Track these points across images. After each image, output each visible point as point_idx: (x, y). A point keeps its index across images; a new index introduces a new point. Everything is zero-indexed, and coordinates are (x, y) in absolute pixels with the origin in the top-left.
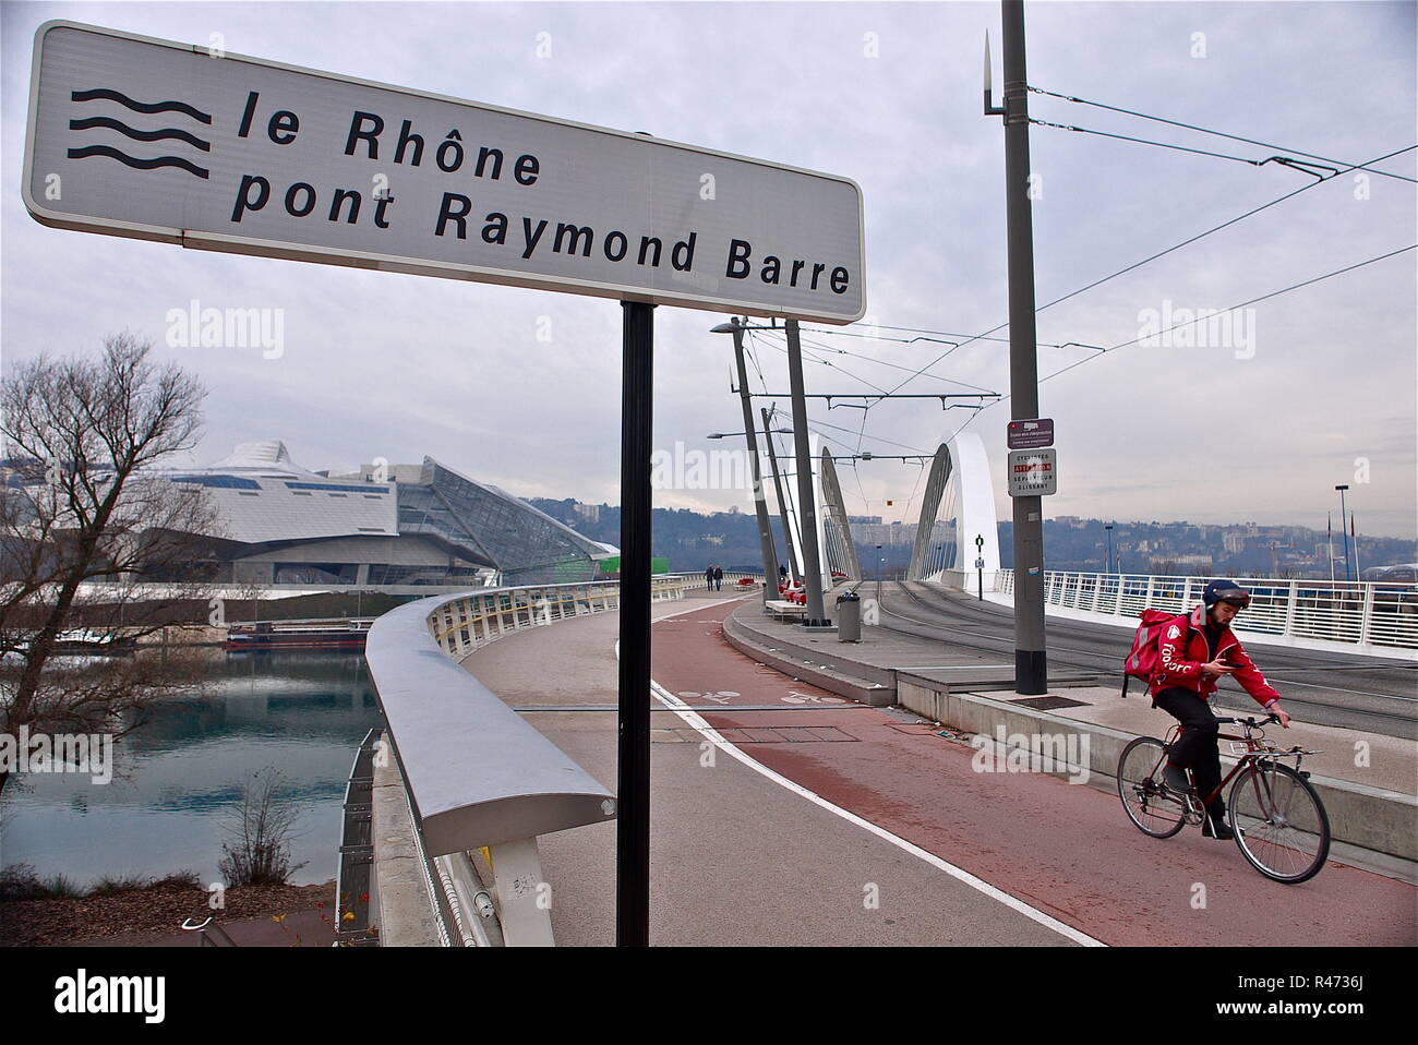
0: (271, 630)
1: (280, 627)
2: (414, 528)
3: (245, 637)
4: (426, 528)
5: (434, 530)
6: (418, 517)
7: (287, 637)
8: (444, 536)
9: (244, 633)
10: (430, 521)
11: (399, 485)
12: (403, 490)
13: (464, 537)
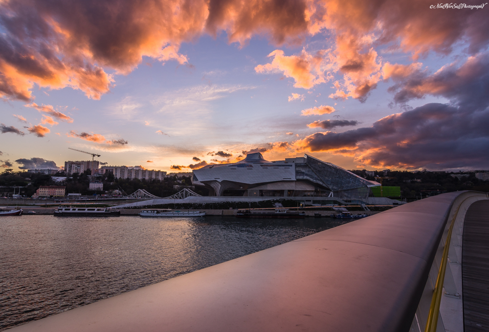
0: (250, 212)
1: (253, 211)
2: (301, 177)
3: (242, 214)
4: (305, 177)
5: (308, 178)
6: (303, 174)
7: (255, 215)
8: (312, 180)
9: (242, 213)
10: (307, 175)
11: (295, 164)
12: (297, 166)
13: (319, 180)
